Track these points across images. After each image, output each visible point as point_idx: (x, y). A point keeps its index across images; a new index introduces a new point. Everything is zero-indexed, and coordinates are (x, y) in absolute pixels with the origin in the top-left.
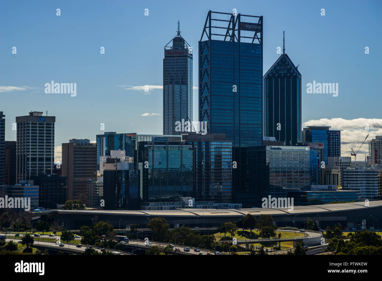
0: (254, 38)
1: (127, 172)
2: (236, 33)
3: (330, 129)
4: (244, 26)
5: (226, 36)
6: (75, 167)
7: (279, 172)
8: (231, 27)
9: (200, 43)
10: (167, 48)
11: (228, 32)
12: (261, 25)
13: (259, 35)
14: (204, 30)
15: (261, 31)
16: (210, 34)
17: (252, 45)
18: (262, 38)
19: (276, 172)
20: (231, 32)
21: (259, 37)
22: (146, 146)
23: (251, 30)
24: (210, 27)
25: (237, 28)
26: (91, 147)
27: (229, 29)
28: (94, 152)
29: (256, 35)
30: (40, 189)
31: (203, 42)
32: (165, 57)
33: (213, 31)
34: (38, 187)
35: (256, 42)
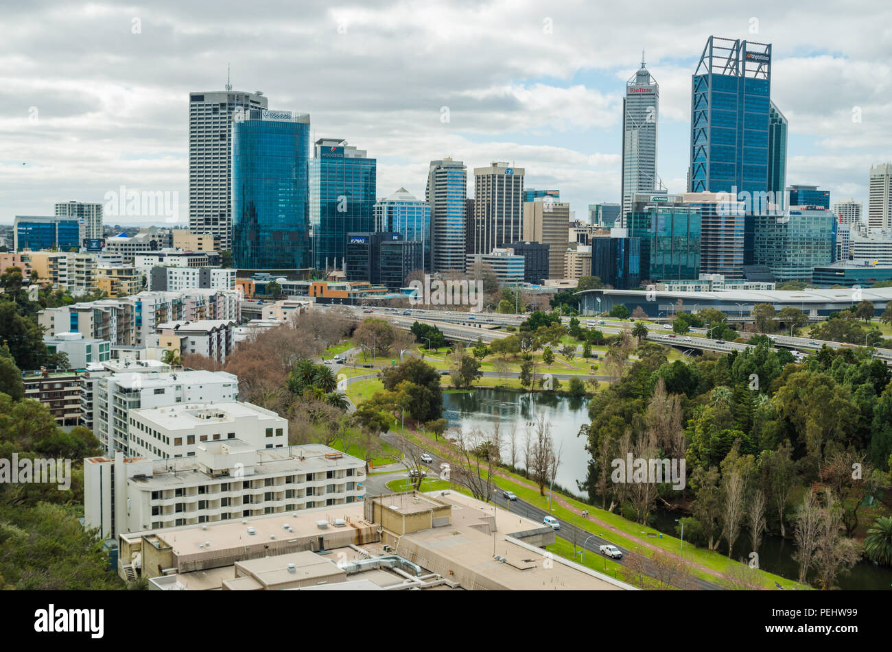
0: (757, 72)
1: (627, 240)
2: (741, 64)
3: (818, 189)
4: (749, 57)
5: (726, 68)
6: (544, 232)
7: (797, 243)
8: (734, 56)
9: (695, 78)
10: (629, 84)
11: (728, 63)
12: (769, 56)
13: (765, 68)
14: (702, 60)
15: (769, 62)
16: (711, 66)
17: (754, 81)
18: (769, 73)
19: (794, 243)
20: (732, 63)
21: (766, 71)
22: (646, 208)
23: (758, 61)
24: (711, 57)
25: (741, 58)
26: (560, 207)
27: (730, 59)
28: (566, 213)
29: (760, 67)
30: (526, 259)
31: (699, 76)
32: (628, 95)
33: (715, 62)
34: (523, 257)
35: (760, 76)
